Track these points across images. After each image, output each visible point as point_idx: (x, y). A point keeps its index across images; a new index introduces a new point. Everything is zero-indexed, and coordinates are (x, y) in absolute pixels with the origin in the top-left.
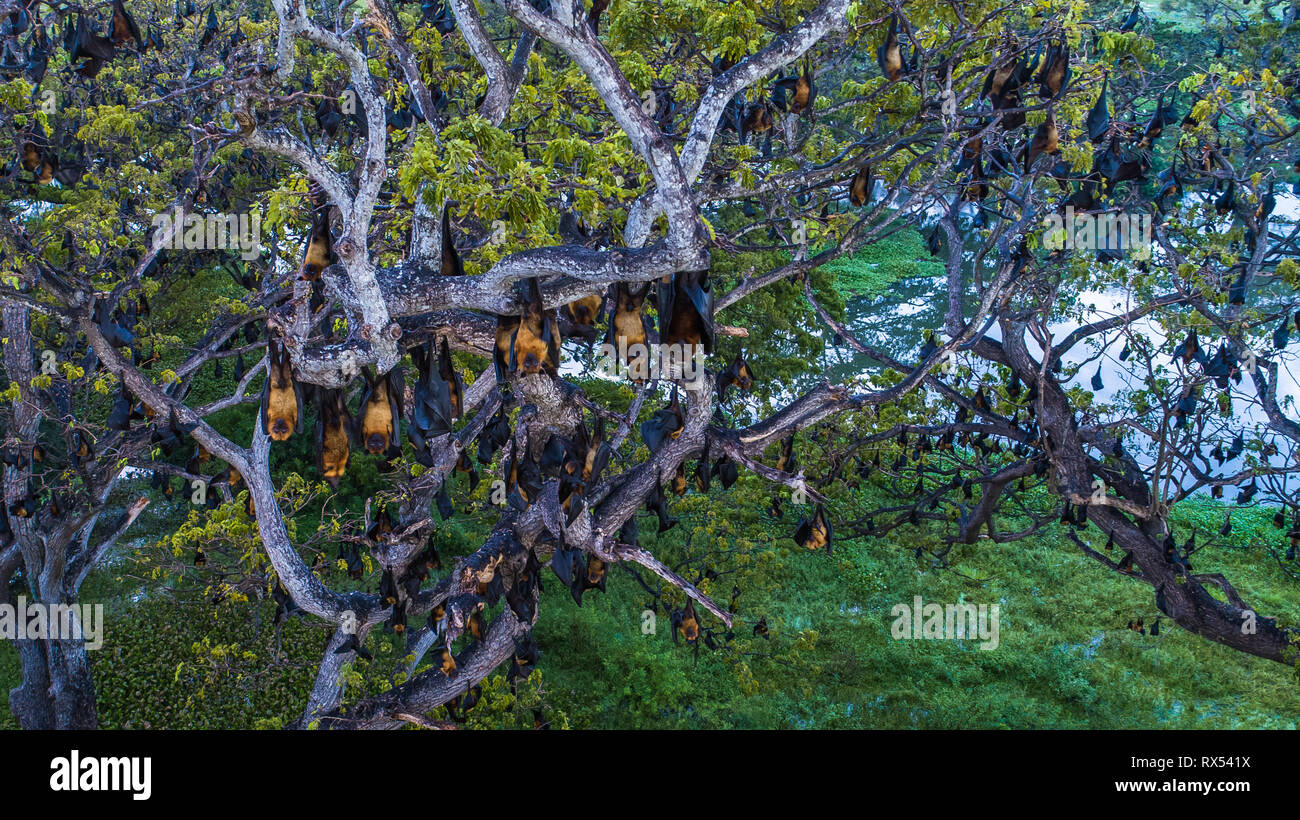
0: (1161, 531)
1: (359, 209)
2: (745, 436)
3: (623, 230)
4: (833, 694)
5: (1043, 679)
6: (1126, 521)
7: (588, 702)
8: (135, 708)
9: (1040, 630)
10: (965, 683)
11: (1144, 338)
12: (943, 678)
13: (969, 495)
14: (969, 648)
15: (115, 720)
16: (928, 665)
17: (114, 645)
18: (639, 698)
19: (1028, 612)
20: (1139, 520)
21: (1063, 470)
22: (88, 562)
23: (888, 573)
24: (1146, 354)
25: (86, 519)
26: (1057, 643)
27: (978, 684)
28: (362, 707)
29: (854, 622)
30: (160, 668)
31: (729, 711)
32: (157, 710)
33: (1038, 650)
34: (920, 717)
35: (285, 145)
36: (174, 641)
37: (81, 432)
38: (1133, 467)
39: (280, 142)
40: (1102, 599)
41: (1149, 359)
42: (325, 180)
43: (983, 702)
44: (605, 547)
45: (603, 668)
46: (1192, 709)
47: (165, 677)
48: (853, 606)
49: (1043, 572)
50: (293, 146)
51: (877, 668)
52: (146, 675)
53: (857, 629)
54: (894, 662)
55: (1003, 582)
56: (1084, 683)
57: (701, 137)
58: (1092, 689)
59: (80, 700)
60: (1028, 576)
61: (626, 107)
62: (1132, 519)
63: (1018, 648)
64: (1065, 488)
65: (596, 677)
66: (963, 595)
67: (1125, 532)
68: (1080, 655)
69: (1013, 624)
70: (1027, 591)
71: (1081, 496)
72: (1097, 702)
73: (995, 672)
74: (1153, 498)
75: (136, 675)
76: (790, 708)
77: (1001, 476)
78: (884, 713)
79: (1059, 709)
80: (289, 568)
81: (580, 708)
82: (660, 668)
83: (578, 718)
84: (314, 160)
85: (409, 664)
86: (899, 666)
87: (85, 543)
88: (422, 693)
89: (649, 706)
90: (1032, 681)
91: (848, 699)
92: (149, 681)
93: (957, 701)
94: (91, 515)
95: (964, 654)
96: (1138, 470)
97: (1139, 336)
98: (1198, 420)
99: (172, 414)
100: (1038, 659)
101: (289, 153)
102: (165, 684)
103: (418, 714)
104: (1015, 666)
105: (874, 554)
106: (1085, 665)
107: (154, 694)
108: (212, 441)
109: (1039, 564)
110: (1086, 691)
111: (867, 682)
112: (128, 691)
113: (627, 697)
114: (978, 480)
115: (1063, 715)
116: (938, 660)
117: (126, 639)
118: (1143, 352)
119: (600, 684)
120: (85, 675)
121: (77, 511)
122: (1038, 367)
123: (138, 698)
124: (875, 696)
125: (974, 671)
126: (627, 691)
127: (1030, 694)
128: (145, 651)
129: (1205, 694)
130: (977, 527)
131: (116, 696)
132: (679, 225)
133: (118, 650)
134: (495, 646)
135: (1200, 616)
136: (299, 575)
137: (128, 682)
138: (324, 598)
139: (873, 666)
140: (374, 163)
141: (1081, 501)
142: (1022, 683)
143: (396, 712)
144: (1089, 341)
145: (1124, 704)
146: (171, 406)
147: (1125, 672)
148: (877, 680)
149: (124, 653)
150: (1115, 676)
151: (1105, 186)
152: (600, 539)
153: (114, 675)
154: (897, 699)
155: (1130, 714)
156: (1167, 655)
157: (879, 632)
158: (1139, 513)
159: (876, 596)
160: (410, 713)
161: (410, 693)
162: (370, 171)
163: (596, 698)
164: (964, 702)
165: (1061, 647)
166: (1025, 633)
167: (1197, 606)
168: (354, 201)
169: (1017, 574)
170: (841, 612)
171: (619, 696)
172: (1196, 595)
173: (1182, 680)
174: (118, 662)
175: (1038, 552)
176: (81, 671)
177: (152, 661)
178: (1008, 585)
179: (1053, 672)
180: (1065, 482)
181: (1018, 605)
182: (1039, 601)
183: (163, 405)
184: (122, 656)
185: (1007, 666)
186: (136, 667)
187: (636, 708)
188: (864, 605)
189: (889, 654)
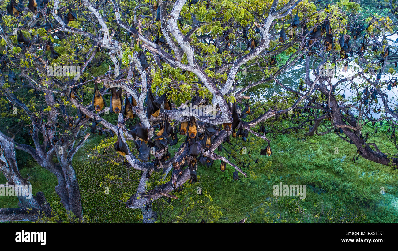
0: (359, 134)
1: (140, 100)
2: (250, 124)
3: (212, 101)
4: (277, 174)
5: (330, 168)
6: (351, 131)
7: (213, 179)
8: (90, 186)
9: (330, 155)
10: (310, 170)
11: (356, 84)
12: (305, 169)
13: (311, 124)
14: (312, 161)
15: (85, 190)
16: (301, 165)
17: (83, 169)
18: (226, 178)
19: (327, 151)
20: (354, 131)
21: (335, 119)
22: (74, 152)
23: (291, 141)
24: (356, 88)
25: (72, 142)
26: (334, 158)
27: (314, 170)
28: (152, 192)
29: (282, 155)
30: (96, 175)
31: (250, 180)
32: (96, 186)
33: (329, 160)
34: (299, 179)
35: (119, 85)
36: (100, 167)
37: (69, 119)
38: (352, 117)
39: (118, 85)
40: (346, 146)
41: (357, 90)
42: (130, 92)
43: (315, 174)
44: (213, 156)
45: (216, 170)
46: (367, 174)
47: (98, 177)
48: (282, 150)
49: (331, 140)
50: (121, 85)
51: (288, 167)
52: (92, 177)
53: (283, 157)
54: (292, 165)
55: (321, 143)
56: (340, 169)
57: (231, 79)
58: (342, 170)
59: (75, 189)
60: (327, 141)
61: (209, 85)
62: (352, 130)
63: (324, 160)
64: (335, 123)
65: (215, 172)
66: (310, 147)
67: (351, 134)
68: (340, 161)
69: (323, 154)
70: (327, 145)
71: (339, 125)
72: (344, 173)
73: (318, 166)
74: (358, 125)
75: (90, 177)
76: (266, 178)
77: (319, 119)
78: (290, 178)
79: (334, 176)
80: (130, 157)
81: (211, 181)
82: (231, 169)
83: (210, 183)
84: (127, 87)
85: (164, 176)
86: (294, 166)
87: (73, 146)
88: (167, 188)
89: (229, 179)
90: (327, 168)
91: (280, 175)
92: (94, 179)
93: (308, 175)
94: (74, 141)
95: (310, 162)
96: (354, 118)
97: (354, 83)
98: (370, 104)
99: (95, 118)
100: (329, 163)
101: (120, 87)
102: (98, 179)
103: (167, 194)
104: (323, 165)
105: (287, 137)
106: (341, 164)
107: (95, 182)
108: (106, 124)
109: (330, 137)
110: (341, 171)
111: (286, 170)
112: (88, 182)
113: (223, 177)
114: (314, 120)
115: (335, 177)
116: (303, 164)
117: (86, 168)
118: (356, 87)
119: (216, 174)
120: (76, 182)
121: (70, 140)
122: (329, 91)
123: (91, 183)
124: (287, 174)
125: (313, 167)
126: (223, 176)
127: (327, 172)
128: (92, 170)
129: (371, 170)
130: (313, 132)
131: (85, 183)
132: (224, 113)
133: (84, 171)
134: (186, 175)
135: (368, 155)
136: (133, 159)
137: (88, 179)
138: (140, 165)
139: (287, 166)
140: (144, 89)
141: (339, 127)
142: (325, 169)
143: (161, 193)
144: (342, 84)
145: (351, 173)
146: (94, 116)
147: (351, 165)
148: (288, 170)
149: (86, 171)
150: (348, 166)
151: (344, 53)
152: (212, 154)
153: (84, 178)
154: (293, 175)
155: (352, 176)
156: (362, 160)
157: (288, 157)
158: (354, 129)
159: (288, 148)
160: (165, 193)
161: (164, 188)
162: (143, 90)
163: (215, 178)
164: (310, 175)
165: (335, 159)
166: (326, 156)
167: (368, 152)
168: (139, 98)
169: (324, 140)
170: (279, 152)
171: (221, 177)
172: (368, 150)
173: (365, 167)
174: (85, 174)
175: (330, 134)
176: (75, 181)
177: (94, 173)
178: (322, 143)
179: (333, 166)
180: (335, 122)
181: (324, 149)
182: (330, 147)
183: (92, 115)
184: (86, 172)
185: (321, 165)
186: (90, 175)
187: (225, 180)
188: (285, 150)
189: (291, 163)
